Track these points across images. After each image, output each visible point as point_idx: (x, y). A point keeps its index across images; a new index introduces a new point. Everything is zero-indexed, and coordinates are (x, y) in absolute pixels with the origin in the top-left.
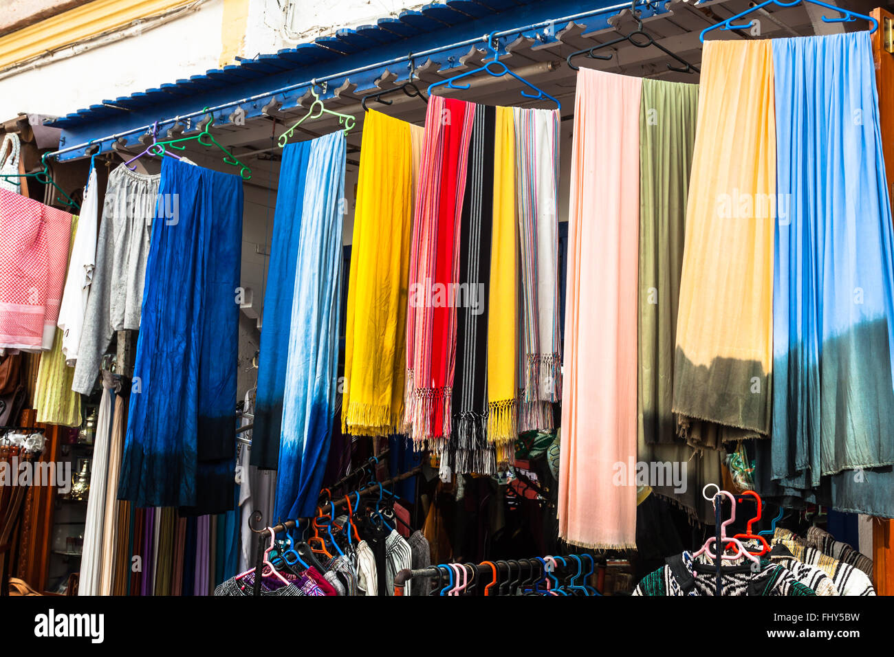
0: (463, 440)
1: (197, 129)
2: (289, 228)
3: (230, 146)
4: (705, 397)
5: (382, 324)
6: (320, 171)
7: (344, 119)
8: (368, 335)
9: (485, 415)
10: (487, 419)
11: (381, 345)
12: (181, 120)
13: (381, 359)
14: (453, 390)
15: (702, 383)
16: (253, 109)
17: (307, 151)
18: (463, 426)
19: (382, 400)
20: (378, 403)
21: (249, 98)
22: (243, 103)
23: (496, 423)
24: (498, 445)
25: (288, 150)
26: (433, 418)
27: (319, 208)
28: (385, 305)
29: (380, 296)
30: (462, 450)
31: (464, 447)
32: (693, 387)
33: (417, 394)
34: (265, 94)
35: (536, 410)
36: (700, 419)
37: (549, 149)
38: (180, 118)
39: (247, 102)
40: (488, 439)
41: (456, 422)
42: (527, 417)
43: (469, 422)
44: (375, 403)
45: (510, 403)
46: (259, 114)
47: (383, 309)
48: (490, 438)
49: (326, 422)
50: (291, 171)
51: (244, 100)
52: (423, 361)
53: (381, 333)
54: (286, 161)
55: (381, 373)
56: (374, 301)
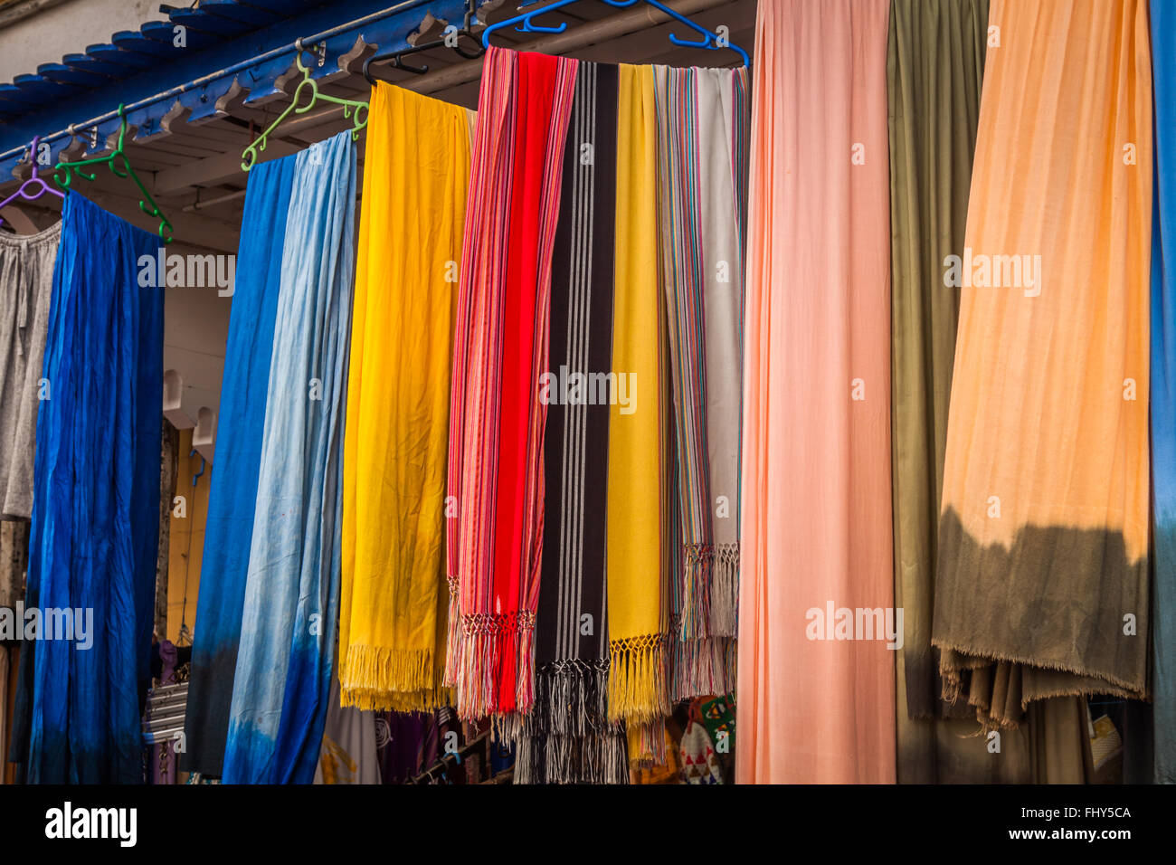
0: (559, 716)
1: (107, 147)
2: (254, 319)
3: (195, 186)
4: (1000, 610)
5: (413, 493)
6: (309, 208)
7: (352, 109)
8: (381, 514)
9: (604, 668)
10: (607, 674)
11: (410, 532)
12: (77, 132)
13: (413, 560)
14: (540, 617)
15: (995, 581)
16: (200, 104)
17: (290, 173)
18: (561, 686)
19: (415, 639)
20: (406, 645)
21: (190, 84)
22: (180, 92)
23: (624, 683)
24: (629, 725)
25: (256, 175)
26: (498, 675)
27: (306, 277)
28: (418, 454)
29: (407, 438)
30: (558, 736)
31: (562, 729)
32: (978, 591)
33: (465, 627)
34: (217, 74)
35: (708, 655)
36: (990, 657)
37: (726, 146)
38: (76, 127)
39: (187, 90)
40: (609, 713)
41: (545, 680)
42: (689, 669)
43: (573, 679)
44: (401, 646)
45: (651, 643)
46: (209, 113)
47: (413, 462)
48: (614, 712)
49: (315, 684)
50: (260, 214)
51: (182, 87)
52: (475, 561)
53: (411, 511)
54: (252, 195)
55: (413, 588)
56: (393, 448)
